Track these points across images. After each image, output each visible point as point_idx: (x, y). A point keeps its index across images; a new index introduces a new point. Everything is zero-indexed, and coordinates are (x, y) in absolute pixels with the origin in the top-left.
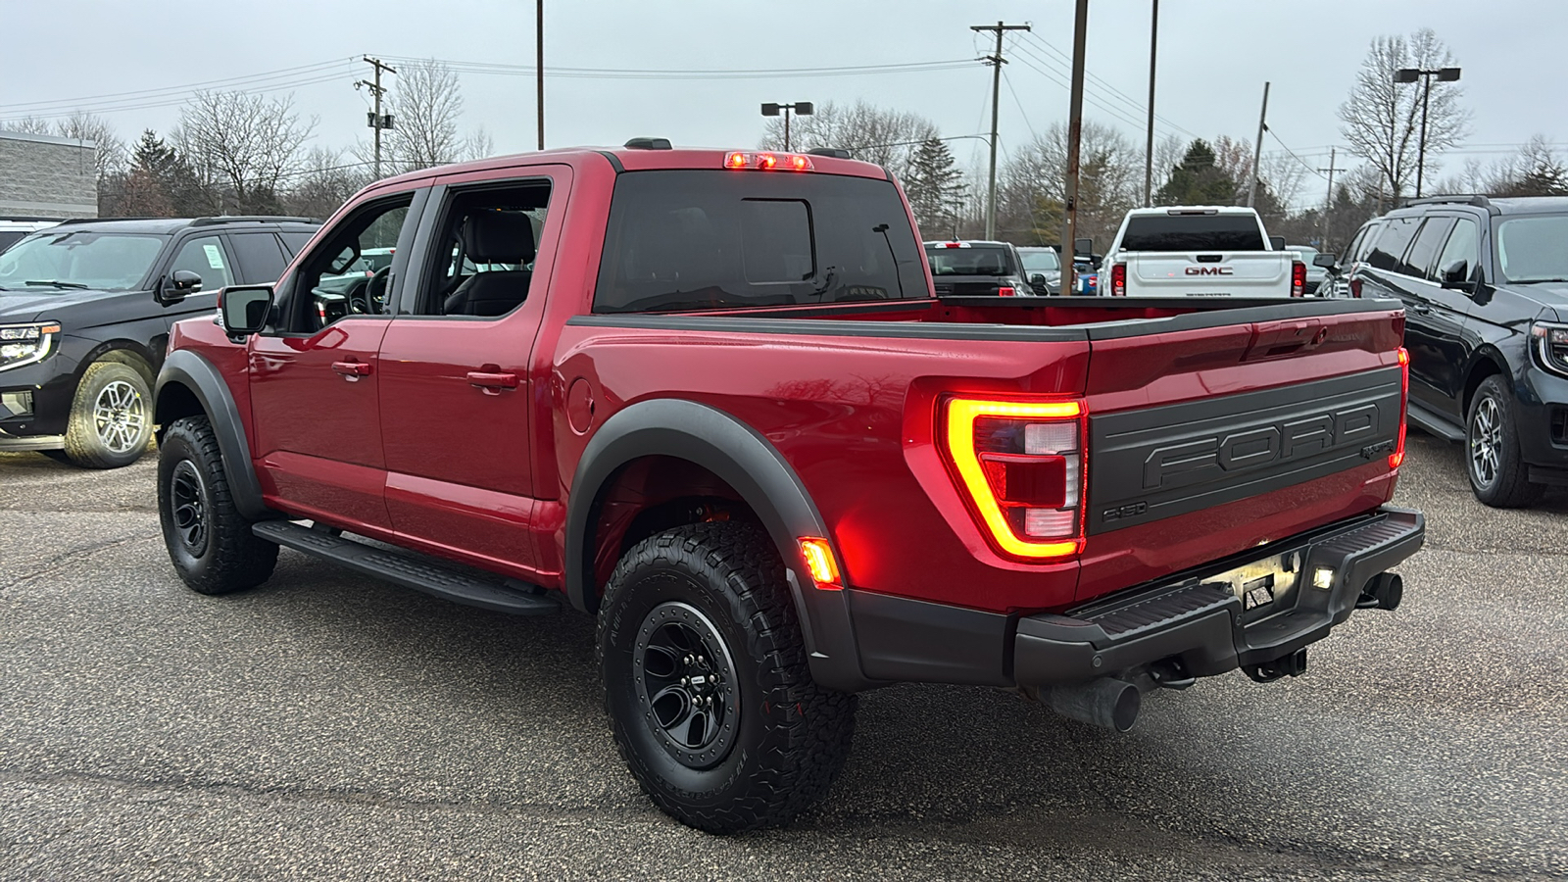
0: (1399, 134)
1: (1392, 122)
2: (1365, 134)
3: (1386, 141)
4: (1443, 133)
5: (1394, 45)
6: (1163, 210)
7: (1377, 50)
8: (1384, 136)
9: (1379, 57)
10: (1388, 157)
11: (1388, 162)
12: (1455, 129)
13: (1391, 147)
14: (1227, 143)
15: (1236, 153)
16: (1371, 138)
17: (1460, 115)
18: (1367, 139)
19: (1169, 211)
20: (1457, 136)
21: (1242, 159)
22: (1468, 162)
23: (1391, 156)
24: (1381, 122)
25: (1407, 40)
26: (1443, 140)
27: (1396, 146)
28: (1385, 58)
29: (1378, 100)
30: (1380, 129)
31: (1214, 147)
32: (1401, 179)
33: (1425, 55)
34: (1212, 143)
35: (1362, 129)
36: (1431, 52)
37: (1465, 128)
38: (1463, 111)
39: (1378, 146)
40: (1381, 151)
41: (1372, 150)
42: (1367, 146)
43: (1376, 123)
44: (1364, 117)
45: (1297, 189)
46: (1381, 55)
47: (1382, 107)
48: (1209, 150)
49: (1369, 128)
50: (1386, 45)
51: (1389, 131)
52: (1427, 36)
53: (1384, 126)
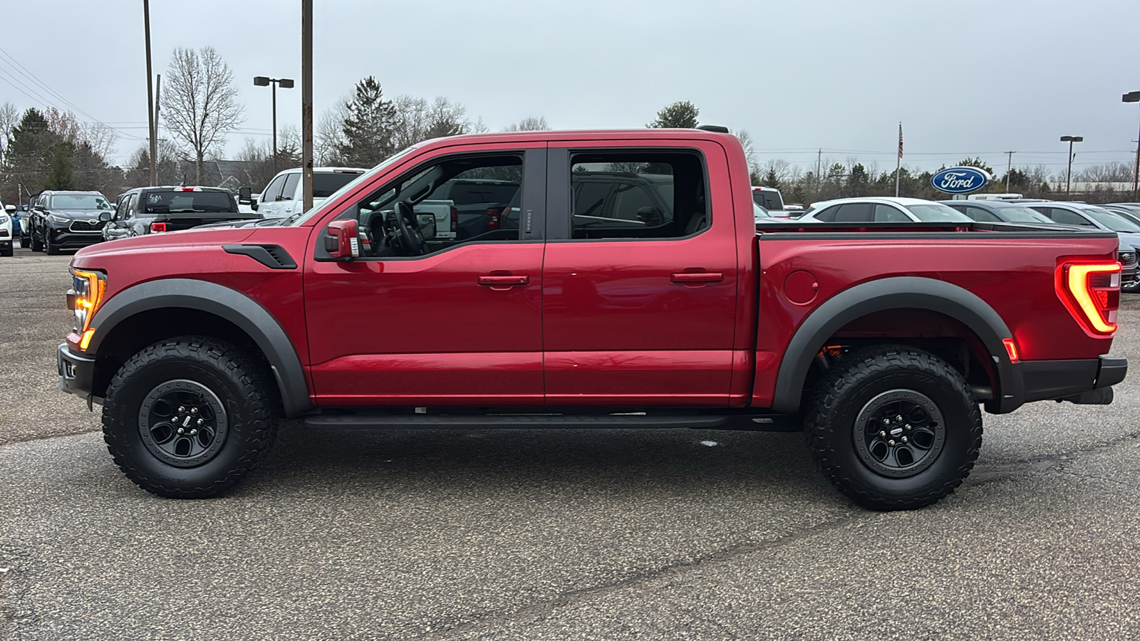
0: (199, 118)
1: (193, 108)
2: (175, 116)
3: (190, 122)
4: (227, 119)
5: (189, 55)
6: (331, 169)
7: (178, 57)
8: (189, 118)
9: (180, 62)
10: (192, 133)
11: (193, 136)
12: (234, 117)
13: (194, 126)
14: (56, 113)
15: (64, 121)
16: (180, 118)
17: (236, 108)
18: (177, 119)
19: (334, 170)
20: (235, 121)
21: (69, 127)
22: (247, 140)
23: (195, 132)
24: (185, 108)
25: (197, 52)
26: (228, 124)
27: (198, 124)
28: (184, 63)
29: (182, 92)
30: (186, 113)
31: (45, 116)
32: (203, 149)
33: (211, 65)
34: (44, 112)
35: (173, 112)
36: (214, 63)
37: (240, 117)
38: (239, 106)
39: (185, 125)
40: (188, 128)
41: (181, 127)
42: (178, 124)
43: (182, 109)
44: (174, 103)
45: (108, 151)
46: (182, 61)
47: (185, 98)
48: (42, 117)
49: (178, 111)
50: (184, 55)
51: (192, 115)
52: (211, 51)
53: (188, 111)
